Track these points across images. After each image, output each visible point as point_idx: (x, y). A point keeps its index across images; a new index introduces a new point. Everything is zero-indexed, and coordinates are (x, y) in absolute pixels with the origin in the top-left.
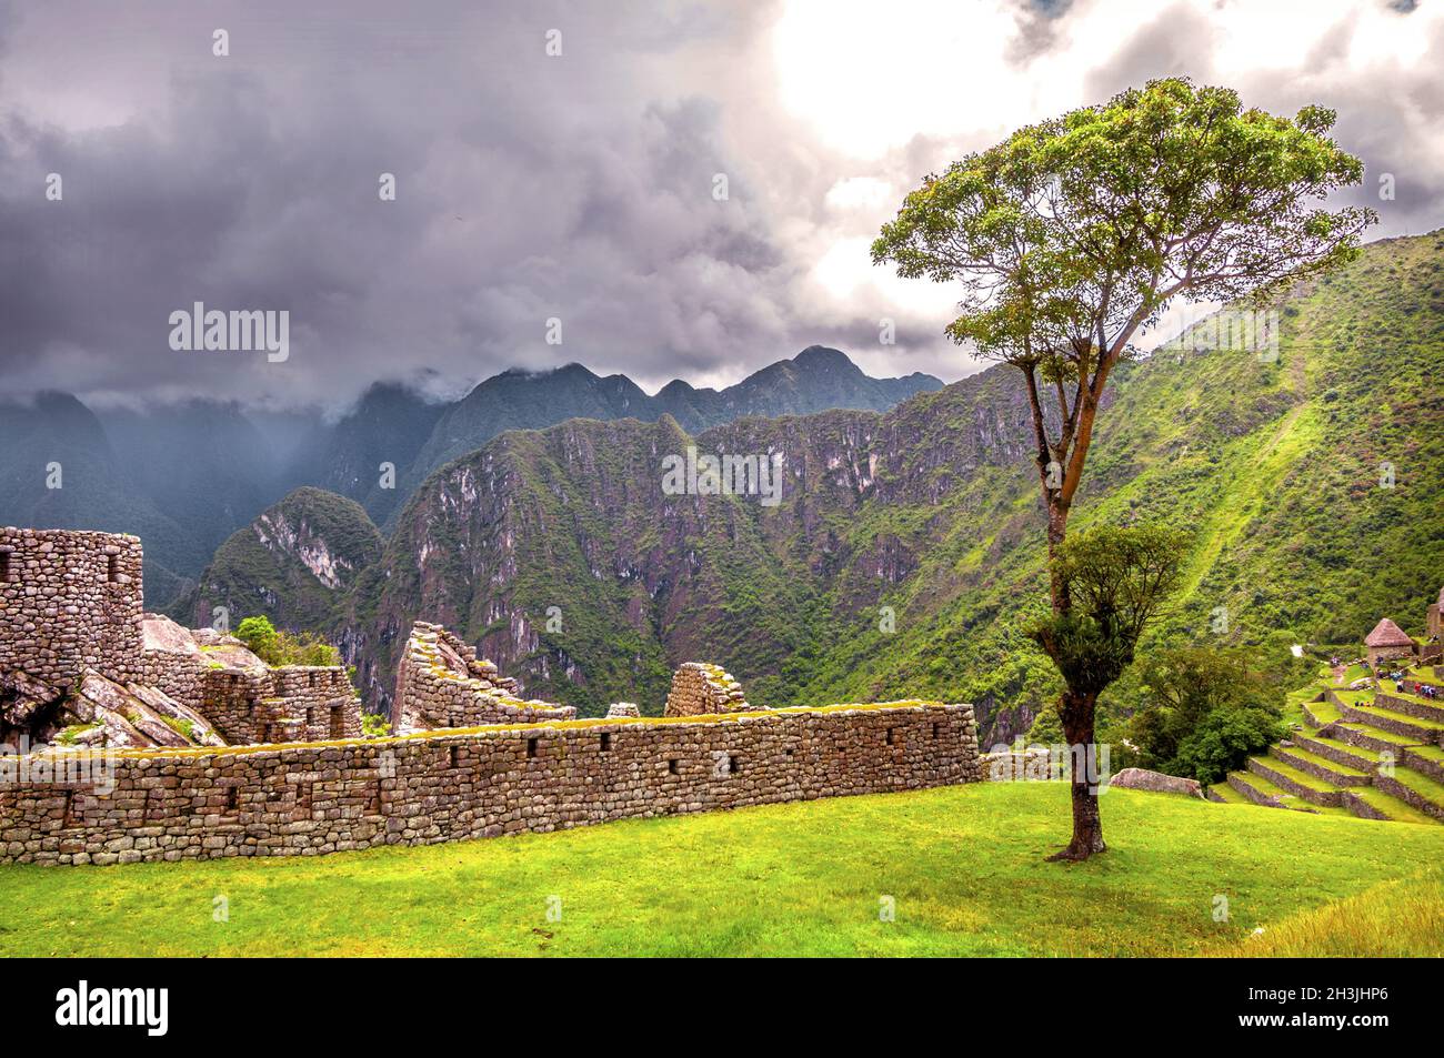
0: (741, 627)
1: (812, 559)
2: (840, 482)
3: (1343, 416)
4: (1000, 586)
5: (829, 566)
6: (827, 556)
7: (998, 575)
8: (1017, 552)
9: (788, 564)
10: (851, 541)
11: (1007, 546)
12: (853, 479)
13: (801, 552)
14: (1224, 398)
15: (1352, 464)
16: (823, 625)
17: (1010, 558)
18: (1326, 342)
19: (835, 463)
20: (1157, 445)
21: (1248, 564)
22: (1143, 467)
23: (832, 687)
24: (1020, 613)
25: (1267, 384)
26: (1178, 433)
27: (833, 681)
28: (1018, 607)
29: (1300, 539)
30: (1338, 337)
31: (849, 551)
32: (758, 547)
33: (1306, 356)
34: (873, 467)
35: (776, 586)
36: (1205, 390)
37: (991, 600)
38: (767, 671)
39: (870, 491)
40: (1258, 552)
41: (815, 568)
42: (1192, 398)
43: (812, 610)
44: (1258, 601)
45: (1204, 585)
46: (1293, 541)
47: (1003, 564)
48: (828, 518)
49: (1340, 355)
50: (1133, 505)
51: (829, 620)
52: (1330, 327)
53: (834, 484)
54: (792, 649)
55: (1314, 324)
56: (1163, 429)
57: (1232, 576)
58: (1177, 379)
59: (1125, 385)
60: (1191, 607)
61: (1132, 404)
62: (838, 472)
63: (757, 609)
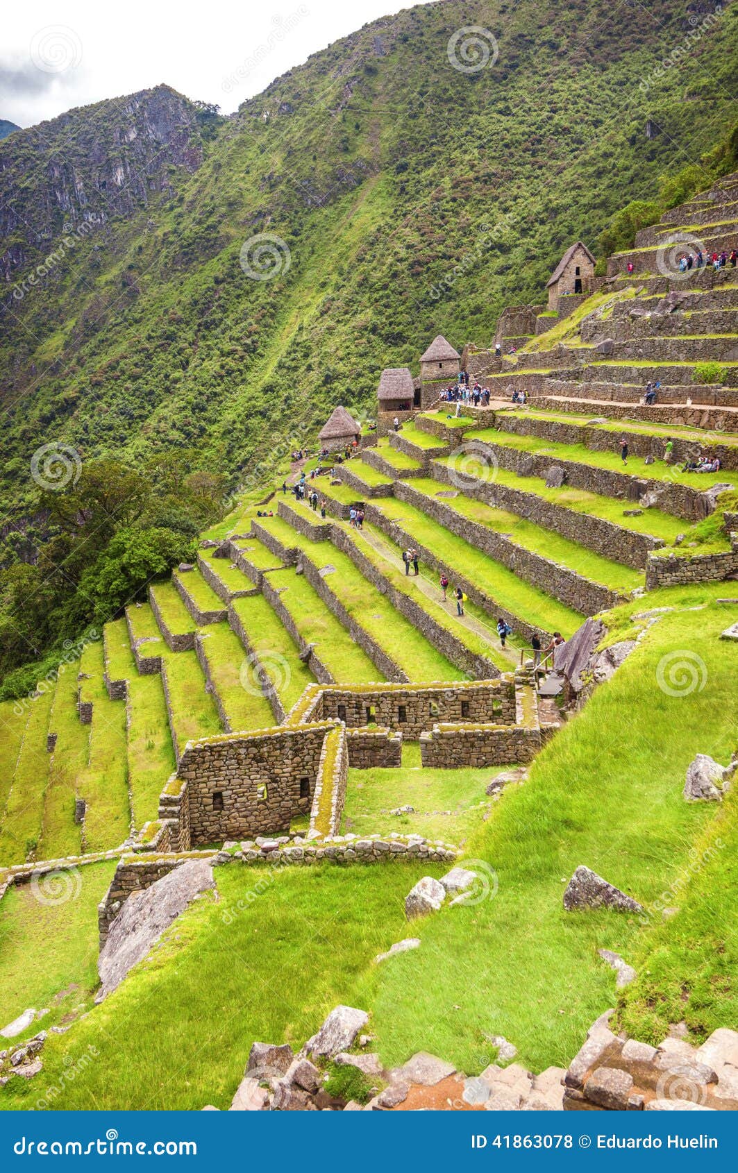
3: (410, 188)
4: (82, 377)
7: (80, 362)
8: (100, 335)
11: (90, 328)
14: (306, 163)
15: (414, 238)
17: (93, 342)
18: (400, 107)
20: (242, 215)
21: (320, 343)
22: (229, 238)
24: (101, 404)
25: (346, 150)
26: (262, 202)
28: (99, 397)
29: (367, 316)
30: (410, 103)
33: (382, 122)
36: (290, 153)
37: (70, 393)
40: (330, 330)
42: (277, 162)
44: (328, 380)
45: (281, 366)
46: (361, 318)
47: (85, 350)
49: (411, 122)
50: (218, 281)
52: (405, 91)
55: (391, 86)
56: (248, 197)
57: (306, 356)
58: (262, 140)
59: (212, 145)
60: (269, 389)
61: (218, 167)
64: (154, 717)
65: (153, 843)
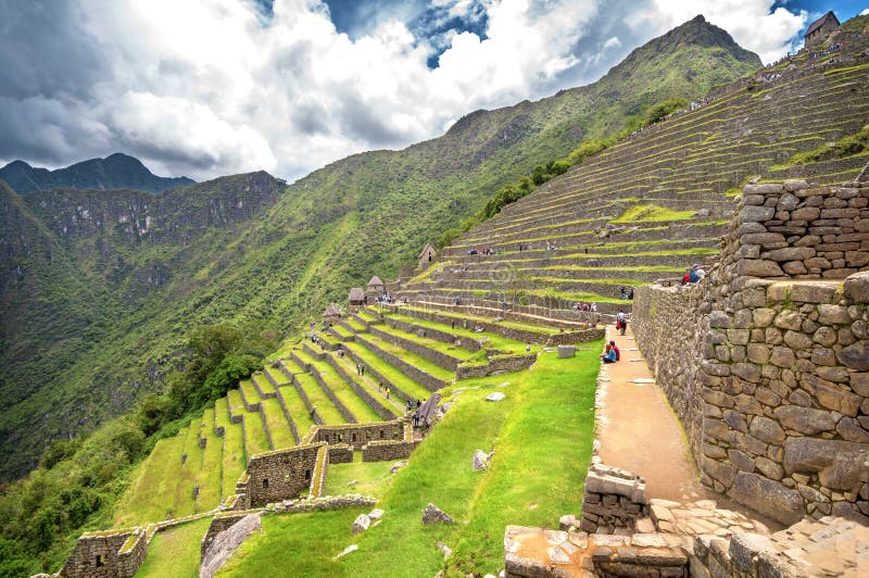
0: (54, 311)
1: (107, 272)
2: (127, 230)
3: (365, 218)
4: (216, 287)
5: (117, 277)
6: (116, 271)
7: (215, 281)
8: (226, 270)
9: (90, 274)
10: (133, 263)
11: (221, 267)
12: (135, 228)
13: (99, 268)
14: (323, 205)
15: (366, 237)
16: (113, 309)
17: (222, 273)
18: (361, 187)
19: (124, 219)
20: (294, 224)
21: (325, 277)
22: (288, 233)
23: (115, 342)
24: (224, 300)
25: (339, 202)
26: (303, 219)
27: (116, 339)
28: (223, 297)
29: (345, 267)
30: (366, 186)
31: (130, 268)
32: (68, 264)
33: (354, 192)
34: (148, 223)
35: (80, 287)
36: (316, 201)
37: (209, 294)
38: (71, 336)
39: (146, 235)
40: (330, 271)
41: (108, 277)
42: (310, 204)
43: (106, 300)
44: (328, 292)
45: (308, 285)
46: (343, 267)
47: (219, 276)
48: (118, 249)
49: (366, 193)
50: (282, 250)
51: (116, 306)
52: (363, 181)
53: (123, 231)
54: (89, 322)
55: (358, 179)
56: (297, 217)
57: (319, 281)
58: (304, 195)
59: (283, 196)
60: (302, 295)
61: (285, 204)
62: (126, 224)
63: (66, 301)
64: (237, 444)
65: (232, 506)
